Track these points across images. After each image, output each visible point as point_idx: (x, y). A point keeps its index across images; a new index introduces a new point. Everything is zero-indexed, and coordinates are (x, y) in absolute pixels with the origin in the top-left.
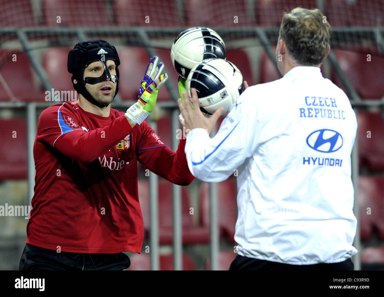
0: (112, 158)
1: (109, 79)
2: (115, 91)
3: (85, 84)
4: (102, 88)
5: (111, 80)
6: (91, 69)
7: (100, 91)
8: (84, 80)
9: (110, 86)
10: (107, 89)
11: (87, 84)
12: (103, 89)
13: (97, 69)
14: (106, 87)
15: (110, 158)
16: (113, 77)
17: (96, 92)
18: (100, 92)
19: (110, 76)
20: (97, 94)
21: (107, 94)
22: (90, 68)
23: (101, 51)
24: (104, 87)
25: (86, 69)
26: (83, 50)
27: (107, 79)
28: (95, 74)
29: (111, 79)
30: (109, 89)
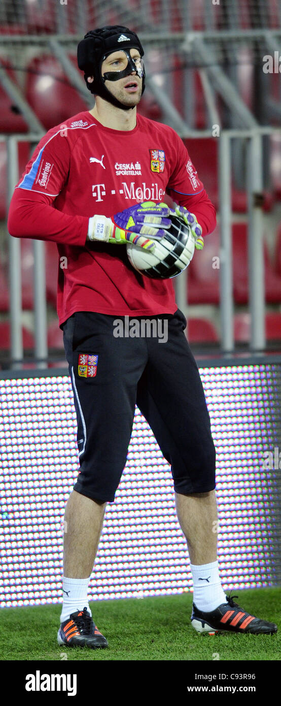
0: (144, 184)
1: (135, 72)
2: (141, 88)
3: (104, 81)
4: (126, 84)
5: (137, 74)
6: (111, 62)
7: (125, 89)
8: (103, 76)
9: (135, 82)
10: (132, 86)
11: (107, 81)
12: (127, 87)
13: (119, 61)
14: (132, 84)
15: (143, 184)
16: (139, 69)
17: (119, 90)
18: (125, 91)
19: (135, 67)
20: (121, 93)
21: (133, 93)
22: (110, 60)
23: (123, 38)
24: (128, 83)
25: (104, 62)
26: (99, 39)
27: (132, 73)
28: (116, 68)
29: (137, 72)
30: (135, 85)
